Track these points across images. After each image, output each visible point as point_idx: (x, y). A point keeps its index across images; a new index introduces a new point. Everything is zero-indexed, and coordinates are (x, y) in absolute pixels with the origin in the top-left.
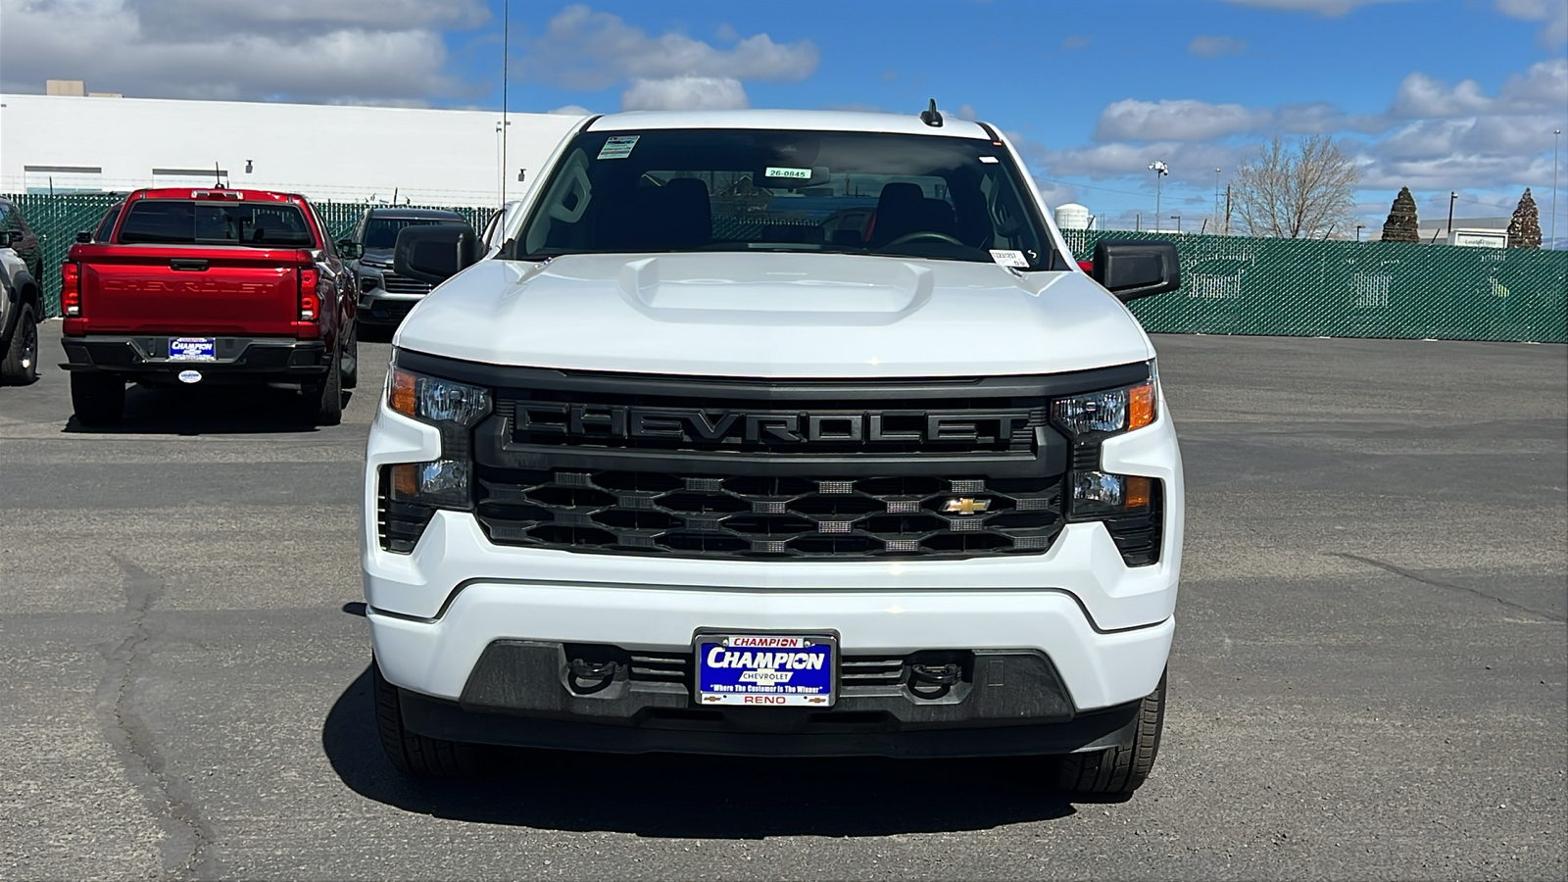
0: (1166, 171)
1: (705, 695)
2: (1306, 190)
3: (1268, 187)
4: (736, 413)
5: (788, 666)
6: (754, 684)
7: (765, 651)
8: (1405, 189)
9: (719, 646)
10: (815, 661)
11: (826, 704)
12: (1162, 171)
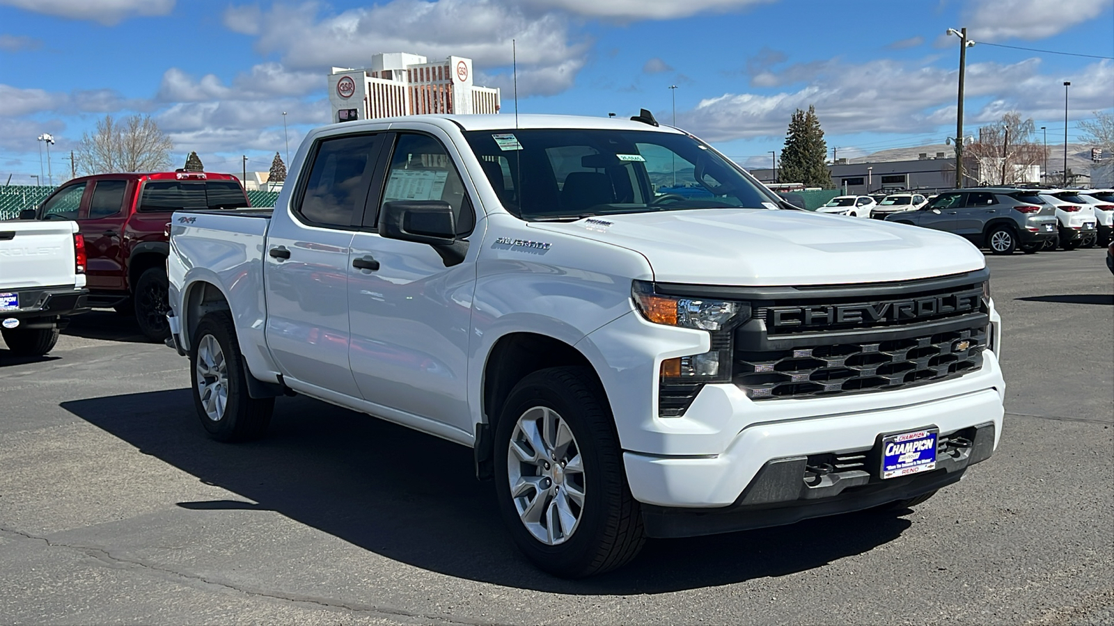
0: (53, 141)
1: (886, 473)
2: (136, 154)
3: (106, 153)
4: (887, 303)
5: (918, 449)
6: (904, 462)
7: (909, 442)
8: (194, 153)
9: (892, 442)
10: (929, 444)
11: (933, 468)
12: (50, 141)
